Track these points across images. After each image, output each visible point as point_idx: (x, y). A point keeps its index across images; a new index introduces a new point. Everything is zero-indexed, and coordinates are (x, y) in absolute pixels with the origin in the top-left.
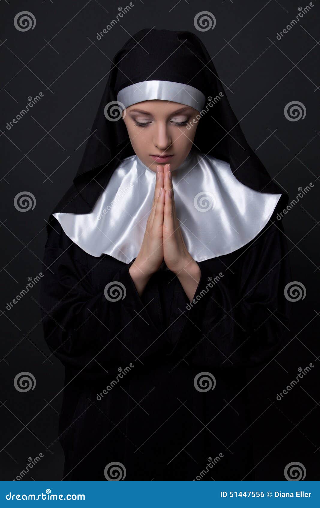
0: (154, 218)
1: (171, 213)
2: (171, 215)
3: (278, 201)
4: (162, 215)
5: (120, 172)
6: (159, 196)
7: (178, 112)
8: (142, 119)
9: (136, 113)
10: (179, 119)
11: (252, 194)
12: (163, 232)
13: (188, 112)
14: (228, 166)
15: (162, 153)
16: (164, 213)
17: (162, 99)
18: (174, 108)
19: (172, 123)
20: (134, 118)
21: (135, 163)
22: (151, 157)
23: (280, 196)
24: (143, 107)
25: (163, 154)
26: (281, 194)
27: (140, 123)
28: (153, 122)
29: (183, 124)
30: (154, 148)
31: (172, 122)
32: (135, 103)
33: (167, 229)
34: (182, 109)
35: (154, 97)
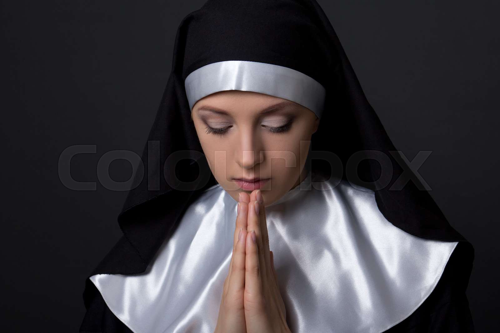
0: (230, 277)
1: (256, 268)
2: (256, 272)
3: (451, 253)
4: (242, 272)
5: (200, 208)
6: (238, 241)
7: (270, 110)
8: (217, 122)
9: (207, 113)
10: (273, 122)
11: (408, 240)
12: (245, 300)
13: (288, 109)
14: (371, 197)
15: (249, 176)
16: (244, 269)
17: (244, 89)
18: (263, 103)
19: (264, 128)
20: (205, 120)
21: (223, 194)
22: (235, 183)
23: (455, 244)
24: (217, 103)
25: (251, 176)
26: (457, 241)
27: (214, 129)
28: (235, 126)
29: (283, 129)
30: (236, 166)
31: (264, 126)
32: (203, 96)
33: (250, 295)
34: (277, 105)
35: (232, 86)
